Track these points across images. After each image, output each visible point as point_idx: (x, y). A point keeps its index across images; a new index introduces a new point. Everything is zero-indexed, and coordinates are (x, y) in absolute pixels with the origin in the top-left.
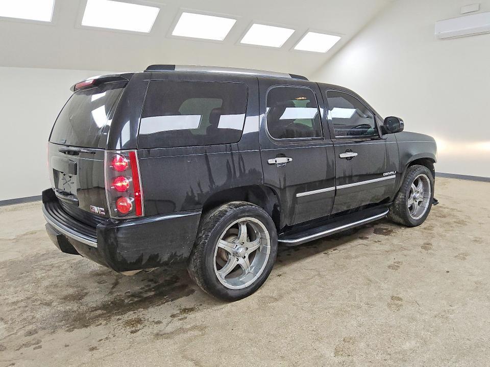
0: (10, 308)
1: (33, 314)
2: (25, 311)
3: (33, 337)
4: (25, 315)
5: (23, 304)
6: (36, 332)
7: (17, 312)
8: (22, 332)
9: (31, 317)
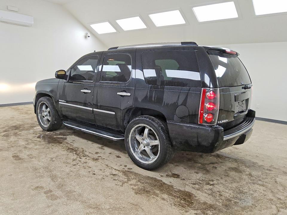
0: (267, 184)
1: (261, 175)
2: (263, 178)
3: (270, 169)
4: (264, 177)
5: (260, 182)
6: (267, 169)
7: (266, 180)
8: (272, 172)
9: (263, 175)
